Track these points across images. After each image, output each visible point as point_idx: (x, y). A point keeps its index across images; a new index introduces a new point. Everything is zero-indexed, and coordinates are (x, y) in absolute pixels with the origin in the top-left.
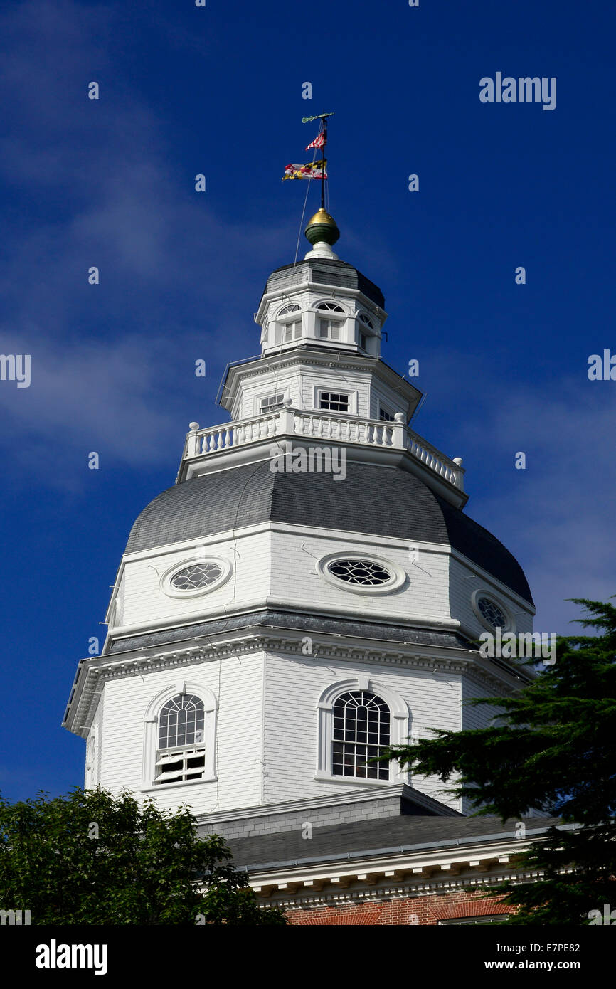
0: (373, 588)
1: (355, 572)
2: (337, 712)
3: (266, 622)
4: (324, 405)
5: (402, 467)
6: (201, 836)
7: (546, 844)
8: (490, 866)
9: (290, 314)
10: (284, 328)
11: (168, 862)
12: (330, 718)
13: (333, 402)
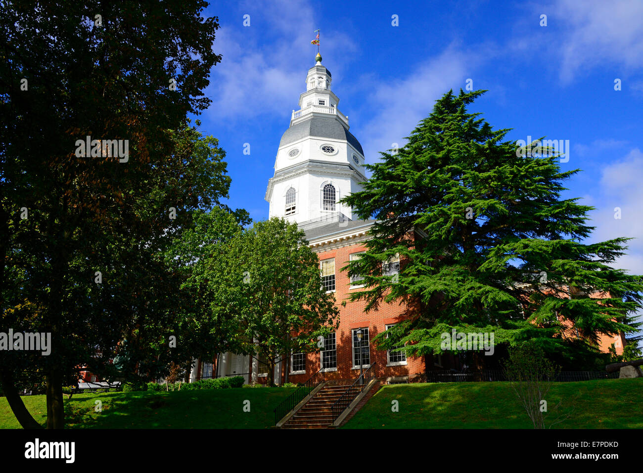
0: (331, 154)
1: (328, 149)
2: (324, 191)
3: (309, 165)
4: (320, 104)
5: (336, 120)
6: (299, 230)
7: (374, 227)
8: (361, 235)
9: (313, 80)
10: (311, 84)
11: (292, 238)
12: (323, 192)
13: (322, 103)
